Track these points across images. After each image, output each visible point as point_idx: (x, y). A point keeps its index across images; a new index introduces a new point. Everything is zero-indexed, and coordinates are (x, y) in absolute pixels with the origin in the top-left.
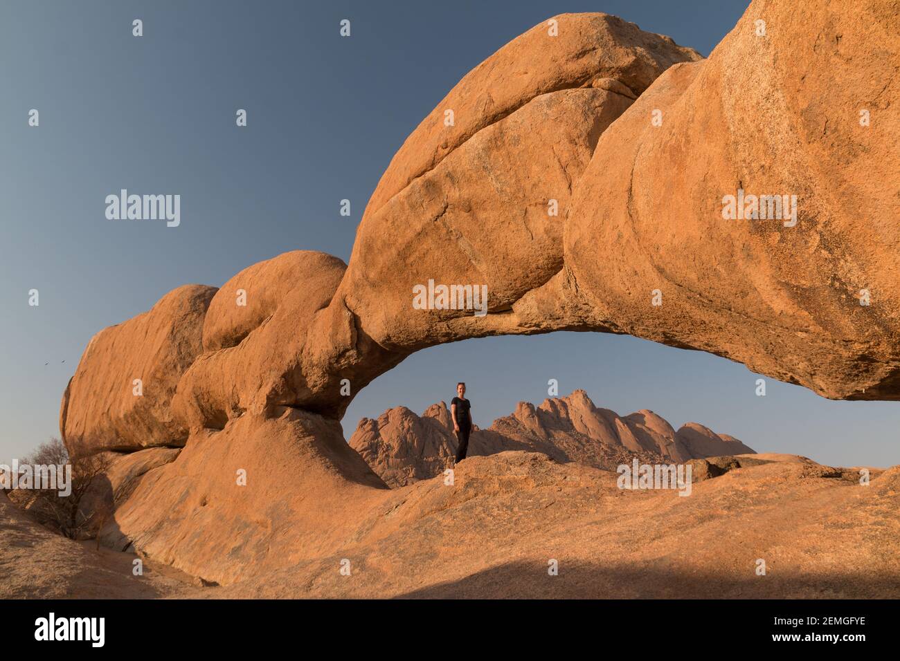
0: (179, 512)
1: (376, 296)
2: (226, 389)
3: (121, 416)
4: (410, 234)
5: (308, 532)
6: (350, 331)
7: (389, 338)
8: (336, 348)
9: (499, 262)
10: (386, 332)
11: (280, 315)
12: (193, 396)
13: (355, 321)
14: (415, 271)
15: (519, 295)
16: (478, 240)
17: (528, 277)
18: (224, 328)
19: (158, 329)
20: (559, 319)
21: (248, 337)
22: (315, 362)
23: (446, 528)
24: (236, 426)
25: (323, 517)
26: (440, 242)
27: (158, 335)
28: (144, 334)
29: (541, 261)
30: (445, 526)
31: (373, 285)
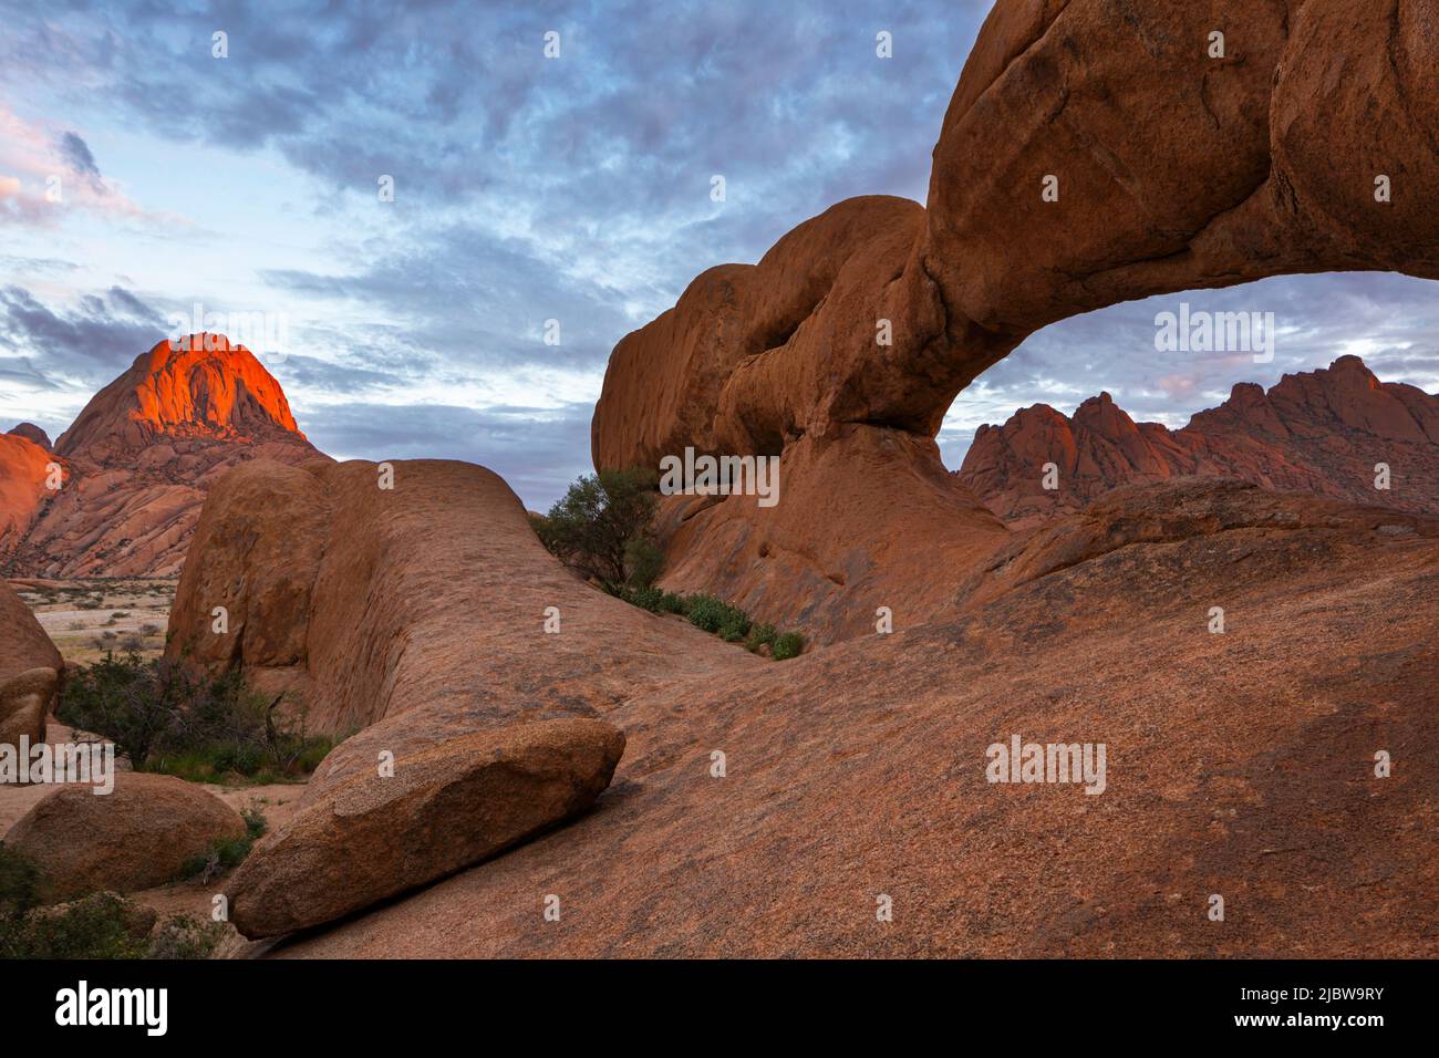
0: (736, 564)
1: (968, 253)
2: (777, 405)
3: (659, 446)
4: (1013, 150)
5: (895, 591)
6: (934, 310)
7: (993, 314)
8: (917, 336)
9: (1163, 174)
10: (988, 305)
11: (836, 295)
12: (737, 416)
13: (941, 294)
14: (1025, 208)
15: (1201, 225)
16: (1124, 143)
17: (1213, 192)
18: (767, 321)
19: (687, 331)
20: (1271, 257)
21: (797, 332)
22: (890, 359)
23: (1078, 591)
24: (794, 452)
25: (913, 571)
26: (1061, 155)
27: (688, 339)
28: (671, 339)
29: (1236, 164)
30: (1077, 588)
31: (963, 237)
